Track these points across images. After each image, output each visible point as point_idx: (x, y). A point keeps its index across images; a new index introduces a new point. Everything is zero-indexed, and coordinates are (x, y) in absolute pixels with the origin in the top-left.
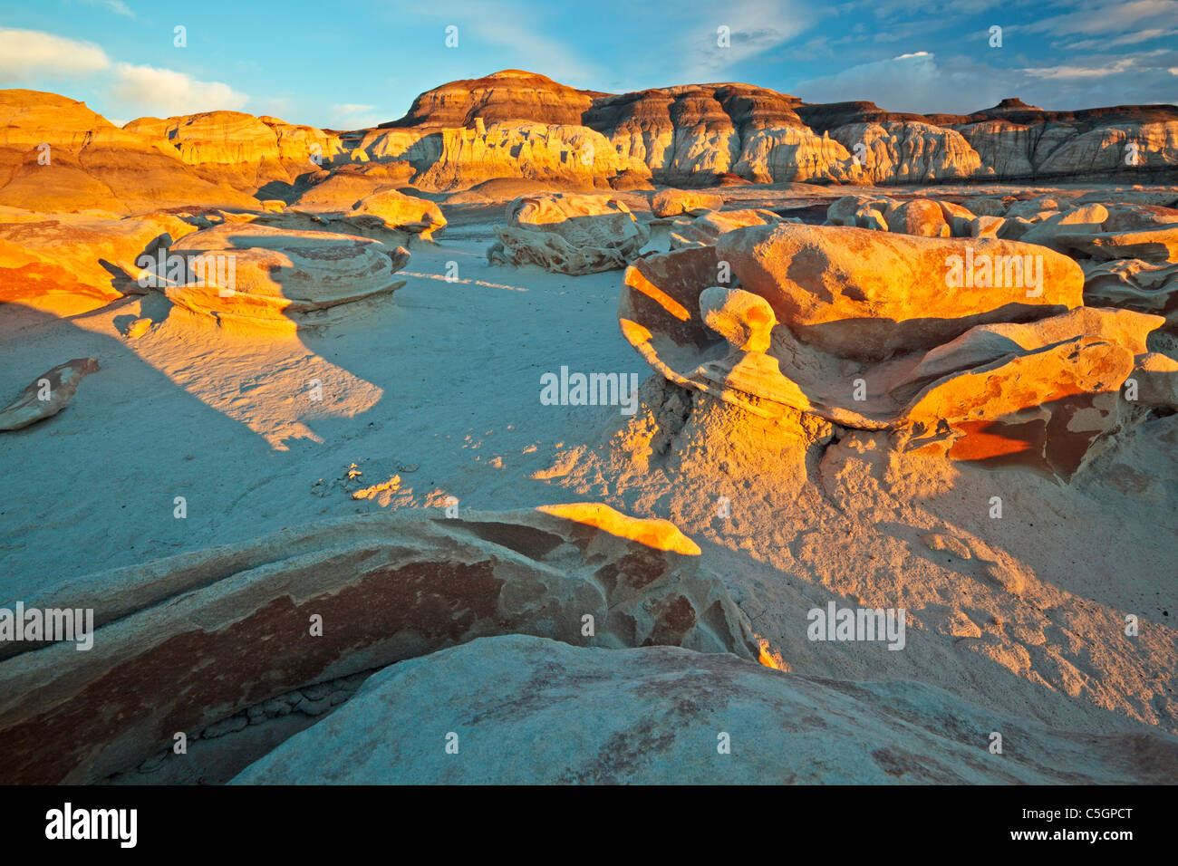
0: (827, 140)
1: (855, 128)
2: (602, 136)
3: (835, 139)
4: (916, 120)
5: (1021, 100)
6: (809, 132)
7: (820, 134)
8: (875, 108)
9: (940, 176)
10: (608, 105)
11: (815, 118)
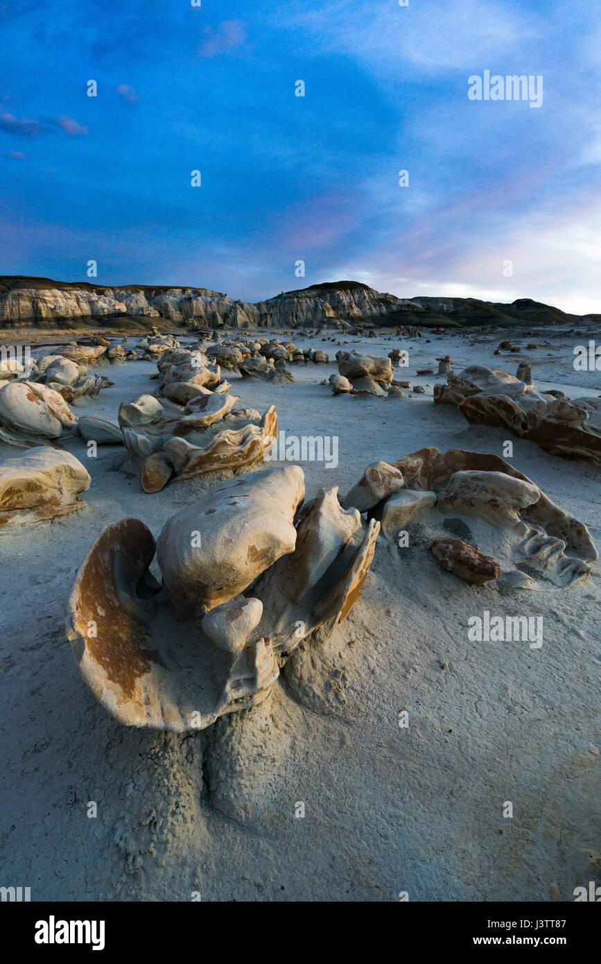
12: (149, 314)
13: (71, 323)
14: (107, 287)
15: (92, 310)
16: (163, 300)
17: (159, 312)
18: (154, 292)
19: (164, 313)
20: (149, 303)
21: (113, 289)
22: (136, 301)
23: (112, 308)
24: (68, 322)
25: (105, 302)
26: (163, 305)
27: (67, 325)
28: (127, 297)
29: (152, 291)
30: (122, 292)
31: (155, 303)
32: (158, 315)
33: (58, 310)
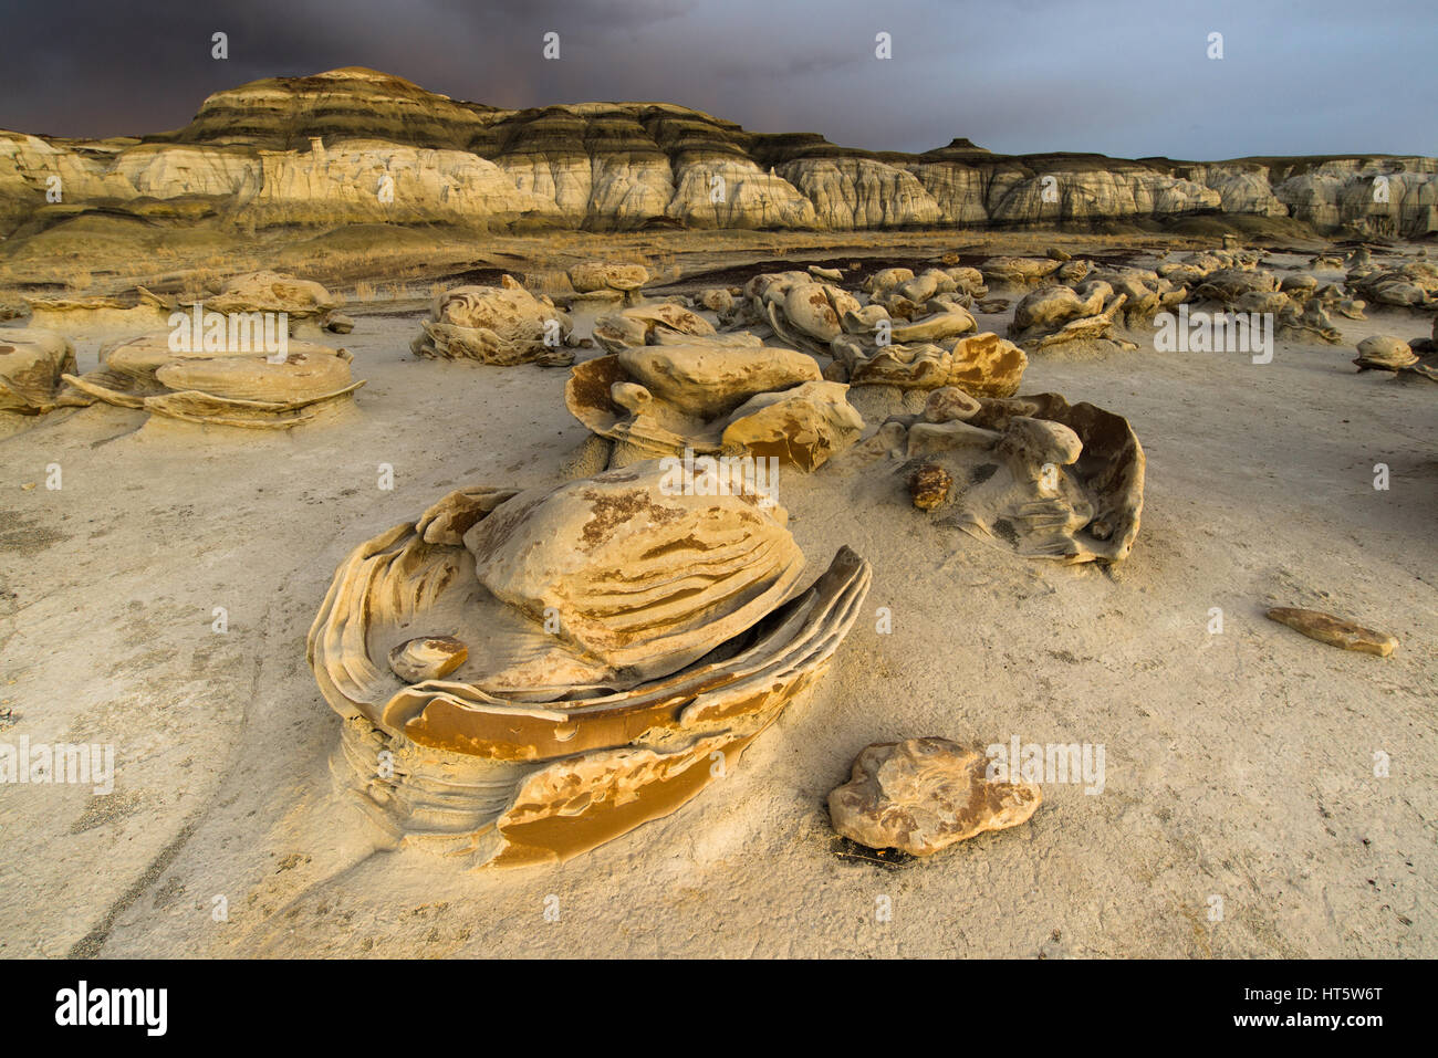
0: (774, 177)
1: (805, 163)
2: (495, 166)
3: (783, 177)
4: (868, 158)
5: (970, 141)
6: (753, 167)
7: (767, 171)
8: (824, 141)
9: (899, 221)
10: (500, 123)
11: (760, 150)
12: (1266, 210)
13: (1113, 225)
14: (1197, 164)
15: (1156, 204)
16: (1303, 183)
17: (1289, 206)
18: (1290, 169)
19: (1299, 210)
20: (1272, 191)
21: (1207, 166)
22: (1247, 188)
23: (1192, 200)
24: (1108, 223)
25: (1183, 190)
26: (1300, 194)
27: (1105, 227)
28: (1230, 180)
29: (1288, 166)
30: (1225, 171)
31: (1285, 190)
32: (1283, 212)
33: (1098, 205)
